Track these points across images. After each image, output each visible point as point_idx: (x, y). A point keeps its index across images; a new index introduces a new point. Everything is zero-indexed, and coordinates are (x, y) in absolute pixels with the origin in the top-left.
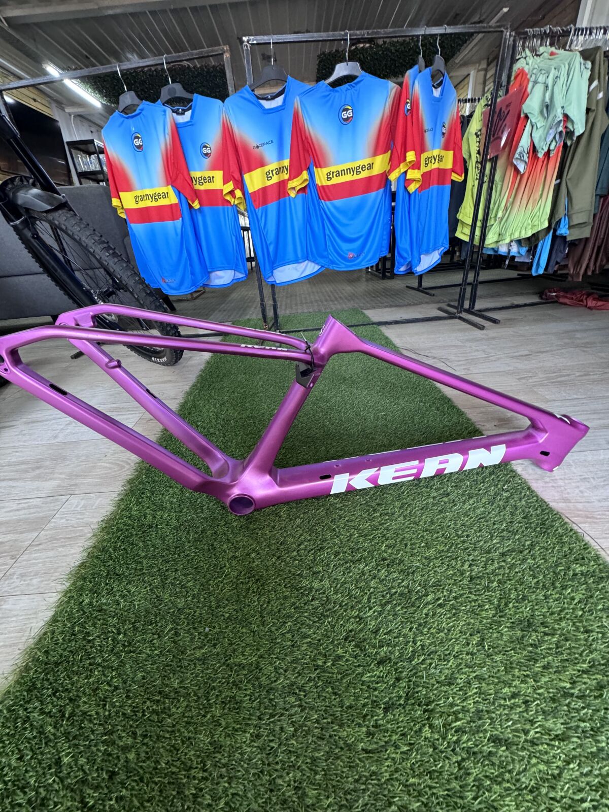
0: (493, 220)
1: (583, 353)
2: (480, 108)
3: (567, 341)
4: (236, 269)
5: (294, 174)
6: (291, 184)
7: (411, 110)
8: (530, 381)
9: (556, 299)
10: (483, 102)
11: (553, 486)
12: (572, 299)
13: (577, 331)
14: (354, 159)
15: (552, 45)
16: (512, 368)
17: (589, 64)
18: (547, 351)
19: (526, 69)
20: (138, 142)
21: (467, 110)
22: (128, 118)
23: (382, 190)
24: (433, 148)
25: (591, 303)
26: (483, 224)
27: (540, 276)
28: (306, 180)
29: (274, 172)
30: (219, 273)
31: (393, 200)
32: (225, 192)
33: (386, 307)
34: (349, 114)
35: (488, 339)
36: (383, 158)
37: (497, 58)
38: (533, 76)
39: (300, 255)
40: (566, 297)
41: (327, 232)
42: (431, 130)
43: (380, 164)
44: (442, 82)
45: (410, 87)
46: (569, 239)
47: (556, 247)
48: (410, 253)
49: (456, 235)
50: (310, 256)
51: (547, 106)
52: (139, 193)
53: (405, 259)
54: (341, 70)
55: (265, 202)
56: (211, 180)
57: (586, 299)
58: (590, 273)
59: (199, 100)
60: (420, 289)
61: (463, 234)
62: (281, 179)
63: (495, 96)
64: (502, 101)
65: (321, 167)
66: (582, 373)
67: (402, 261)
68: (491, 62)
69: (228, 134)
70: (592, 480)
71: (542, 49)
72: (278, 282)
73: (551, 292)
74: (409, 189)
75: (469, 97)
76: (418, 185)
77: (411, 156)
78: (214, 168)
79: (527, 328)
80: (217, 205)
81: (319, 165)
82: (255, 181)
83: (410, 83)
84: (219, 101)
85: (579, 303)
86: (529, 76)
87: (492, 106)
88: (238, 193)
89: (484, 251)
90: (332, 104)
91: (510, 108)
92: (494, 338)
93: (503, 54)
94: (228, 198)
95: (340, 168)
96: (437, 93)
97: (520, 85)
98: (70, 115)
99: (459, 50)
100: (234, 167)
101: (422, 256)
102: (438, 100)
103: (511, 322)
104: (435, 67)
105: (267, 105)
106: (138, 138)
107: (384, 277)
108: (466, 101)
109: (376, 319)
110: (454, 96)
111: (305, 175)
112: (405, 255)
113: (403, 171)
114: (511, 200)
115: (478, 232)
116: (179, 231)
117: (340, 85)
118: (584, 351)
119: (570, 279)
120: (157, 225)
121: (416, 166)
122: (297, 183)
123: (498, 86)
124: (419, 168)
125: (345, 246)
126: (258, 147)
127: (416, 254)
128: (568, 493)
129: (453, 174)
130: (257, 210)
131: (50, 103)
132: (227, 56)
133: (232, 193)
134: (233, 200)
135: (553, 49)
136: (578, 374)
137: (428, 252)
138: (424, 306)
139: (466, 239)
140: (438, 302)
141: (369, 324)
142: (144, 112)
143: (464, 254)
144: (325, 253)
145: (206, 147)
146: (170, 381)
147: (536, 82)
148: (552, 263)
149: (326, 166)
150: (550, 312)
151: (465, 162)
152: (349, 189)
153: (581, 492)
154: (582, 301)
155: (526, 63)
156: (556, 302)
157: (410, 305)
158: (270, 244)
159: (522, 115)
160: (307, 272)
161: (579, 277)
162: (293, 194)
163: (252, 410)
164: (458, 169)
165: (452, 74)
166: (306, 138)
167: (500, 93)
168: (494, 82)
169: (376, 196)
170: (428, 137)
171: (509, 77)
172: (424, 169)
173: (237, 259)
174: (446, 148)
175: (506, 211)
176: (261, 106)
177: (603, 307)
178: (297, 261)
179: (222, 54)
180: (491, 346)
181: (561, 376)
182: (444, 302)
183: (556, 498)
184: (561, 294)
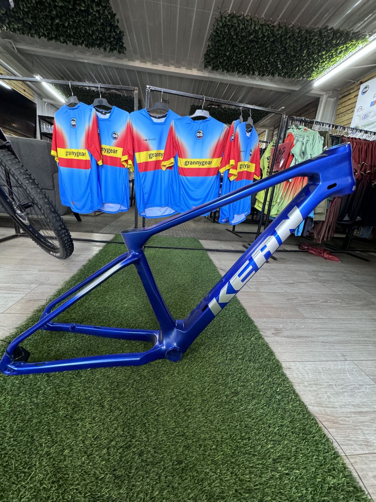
0: (275, 202)
1: (324, 287)
2: (270, 147)
3: (314, 277)
4: (122, 204)
5: (166, 158)
6: (163, 163)
7: (234, 140)
8: (295, 302)
9: (307, 250)
10: (272, 144)
11: (310, 391)
12: (316, 252)
13: (319, 271)
14: (201, 157)
15: (305, 126)
16: (283, 291)
17: (323, 138)
18: (303, 283)
19: (293, 133)
20: (73, 123)
21: (263, 146)
22: (70, 109)
23: (215, 176)
24: (245, 160)
25: (326, 255)
26: (269, 204)
27: (299, 236)
28: (172, 163)
29: (154, 155)
30: (110, 205)
31: (222, 182)
32: (122, 160)
33: (213, 240)
34: (201, 135)
35: (270, 270)
36: (217, 160)
37: (279, 126)
38: (296, 137)
39: (163, 202)
40: (313, 250)
41: (182, 193)
42: (244, 151)
43: (216, 163)
44: (251, 130)
45: (235, 129)
46: (314, 220)
47: (307, 223)
48: (228, 212)
49: (255, 207)
50: (170, 204)
51: (303, 153)
52: (69, 150)
53: (225, 215)
54: (198, 113)
55: (146, 170)
56: (115, 152)
57: (323, 253)
58: (325, 240)
59: (115, 109)
60: (233, 231)
61: (258, 207)
62: (158, 159)
63: (277, 143)
64: (281, 146)
65: (182, 158)
66: (324, 300)
67: (224, 216)
68: (276, 128)
69: (129, 130)
70: (335, 387)
71: (300, 127)
72: (147, 216)
73: (304, 246)
74: (230, 178)
75: (265, 140)
76: (235, 178)
77: (232, 162)
78: (118, 146)
79: (292, 265)
80: (116, 166)
81: (181, 156)
82: (141, 157)
83: (235, 126)
84: (127, 113)
85: (319, 254)
86: (294, 137)
87: (276, 146)
88: (130, 162)
89: (270, 218)
90: (192, 128)
91: (285, 149)
92: (273, 269)
93: (282, 124)
94: (124, 163)
95: (193, 160)
96: (248, 135)
97: (290, 140)
98: (45, 102)
99: (261, 119)
100: (130, 147)
101: (235, 215)
102: (249, 138)
103: (283, 260)
104: (248, 122)
105: (155, 120)
106: (74, 121)
107: (214, 222)
108: (263, 142)
109: (206, 247)
110: (257, 139)
111: (172, 160)
112: (225, 213)
113: (227, 169)
114: (285, 194)
115: (266, 207)
116: (88, 175)
117: (198, 120)
118: (324, 285)
119: (315, 241)
120: (76, 170)
121: (235, 167)
122: (167, 163)
123: (279, 138)
124: (236, 169)
125: (191, 202)
126: (146, 140)
127: (231, 213)
128: (320, 398)
129: (255, 175)
130: (140, 173)
131: (33, 94)
132: (136, 92)
133: (126, 161)
134: (127, 165)
135: (306, 128)
136: (321, 300)
137: (239, 213)
138: (235, 242)
139: (260, 210)
140: (244, 242)
141: (201, 249)
142: (79, 108)
143: (259, 217)
144: (179, 204)
145: (116, 134)
146: (57, 271)
147: (298, 141)
148: (305, 231)
149: (185, 158)
150: (304, 257)
151: (261, 170)
152: (197, 172)
153: (329, 397)
154: (321, 253)
155: (293, 130)
156: (308, 252)
157: (227, 241)
158: (146, 193)
159: (291, 154)
160: (167, 213)
161: (319, 241)
162: (164, 169)
163: (109, 301)
164: (257, 173)
165: (257, 129)
166: (175, 142)
167: (280, 141)
168: (277, 136)
169: (212, 178)
170: (242, 154)
171: (285, 135)
172: (239, 170)
173: (124, 198)
174: (252, 161)
175: (282, 199)
176: (151, 120)
177: (332, 259)
178: (161, 206)
179: (133, 91)
180: (272, 275)
181: (311, 301)
182: (246, 242)
183: (312, 402)
184: (310, 248)
